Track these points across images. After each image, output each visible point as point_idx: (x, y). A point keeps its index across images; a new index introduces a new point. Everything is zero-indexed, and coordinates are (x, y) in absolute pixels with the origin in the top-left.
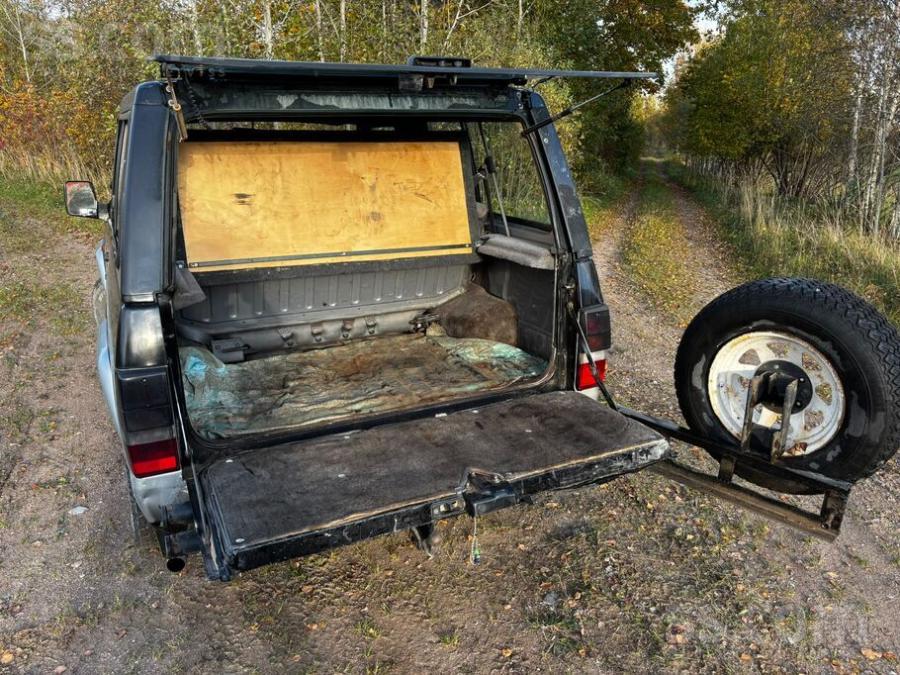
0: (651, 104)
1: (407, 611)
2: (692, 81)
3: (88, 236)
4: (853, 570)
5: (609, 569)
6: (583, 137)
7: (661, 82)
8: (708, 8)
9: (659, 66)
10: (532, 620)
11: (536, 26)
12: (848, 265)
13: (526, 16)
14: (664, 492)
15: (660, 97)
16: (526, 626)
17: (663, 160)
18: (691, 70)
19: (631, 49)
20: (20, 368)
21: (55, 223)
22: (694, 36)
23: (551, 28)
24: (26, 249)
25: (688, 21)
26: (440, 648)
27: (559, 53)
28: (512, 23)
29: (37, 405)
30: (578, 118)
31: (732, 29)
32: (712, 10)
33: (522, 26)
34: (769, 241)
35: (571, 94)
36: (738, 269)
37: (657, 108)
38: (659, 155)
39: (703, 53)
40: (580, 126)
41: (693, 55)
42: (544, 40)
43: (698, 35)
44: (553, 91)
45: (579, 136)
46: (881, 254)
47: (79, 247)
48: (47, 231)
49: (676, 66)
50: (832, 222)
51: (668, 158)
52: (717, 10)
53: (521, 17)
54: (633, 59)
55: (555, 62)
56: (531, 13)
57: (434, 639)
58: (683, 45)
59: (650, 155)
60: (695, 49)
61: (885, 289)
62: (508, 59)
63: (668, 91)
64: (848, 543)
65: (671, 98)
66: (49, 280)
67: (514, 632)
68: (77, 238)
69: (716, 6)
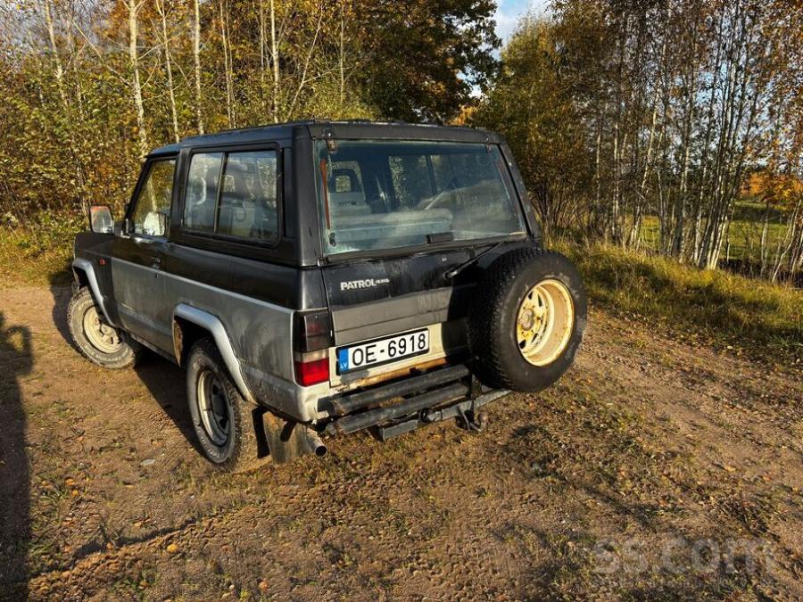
10: (531, 477)
16: (529, 481)
26: (482, 499)
57: (476, 496)
67: (523, 486)
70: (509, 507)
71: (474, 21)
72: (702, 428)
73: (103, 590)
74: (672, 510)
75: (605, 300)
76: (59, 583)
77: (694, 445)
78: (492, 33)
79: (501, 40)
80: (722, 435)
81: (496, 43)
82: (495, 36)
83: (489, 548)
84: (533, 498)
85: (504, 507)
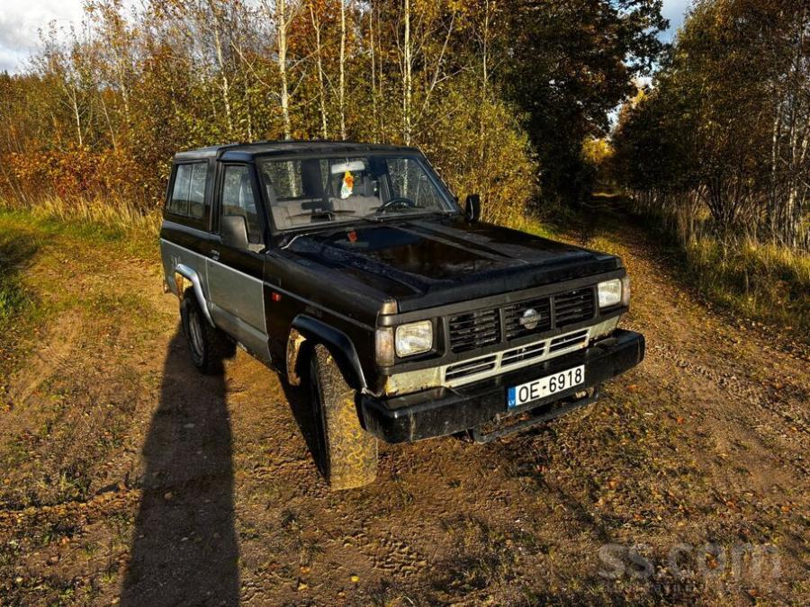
0: (599, 147)
1: (427, 474)
2: (634, 127)
3: (141, 261)
4: (739, 452)
5: (564, 450)
6: (540, 174)
7: (607, 129)
8: (642, 67)
9: (604, 116)
10: (513, 476)
11: (498, 87)
12: (764, 269)
13: (490, 79)
14: (605, 411)
15: (608, 141)
16: (508, 479)
17: (613, 195)
18: (633, 118)
19: (578, 102)
20: (119, 348)
21: (112, 253)
22: (633, 90)
23: (510, 88)
24: (96, 271)
25: (627, 78)
26: (452, 490)
27: (518, 107)
28: (479, 84)
29: (139, 369)
30: (535, 159)
31: (665, 84)
32: (647, 68)
33: (487, 87)
34: (699, 253)
35: (529, 139)
36: (673, 276)
37: (606, 151)
38: (610, 191)
39: (642, 103)
40: (537, 165)
41: (634, 106)
42: (505, 97)
43: (636, 89)
44: (514, 137)
45: (537, 174)
46: (787, 257)
47: (136, 269)
48: (108, 258)
49: (620, 116)
50: (751, 235)
51: (618, 193)
52: (651, 69)
53: (486, 80)
54: (581, 110)
55: (515, 115)
56: (494, 77)
57: (448, 487)
58: (624, 98)
59: (601, 191)
60: (635, 102)
61: (790, 284)
62: (476, 113)
63: (614, 137)
64: (738, 438)
65: (617, 142)
66: (121, 292)
67: (500, 483)
68: (133, 262)
69: (649, 65)
70: (472, 501)
71: (639, 4)
72: (745, 448)
73: (101, 521)
74: (644, 526)
75: (727, 306)
76: (74, 511)
77: (720, 465)
78: (658, 15)
79: (668, 21)
80: (763, 459)
81: (663, 25)
82: (661, 17)
83: (429, 534)
84: (503, 495)
85: (468, 500)
